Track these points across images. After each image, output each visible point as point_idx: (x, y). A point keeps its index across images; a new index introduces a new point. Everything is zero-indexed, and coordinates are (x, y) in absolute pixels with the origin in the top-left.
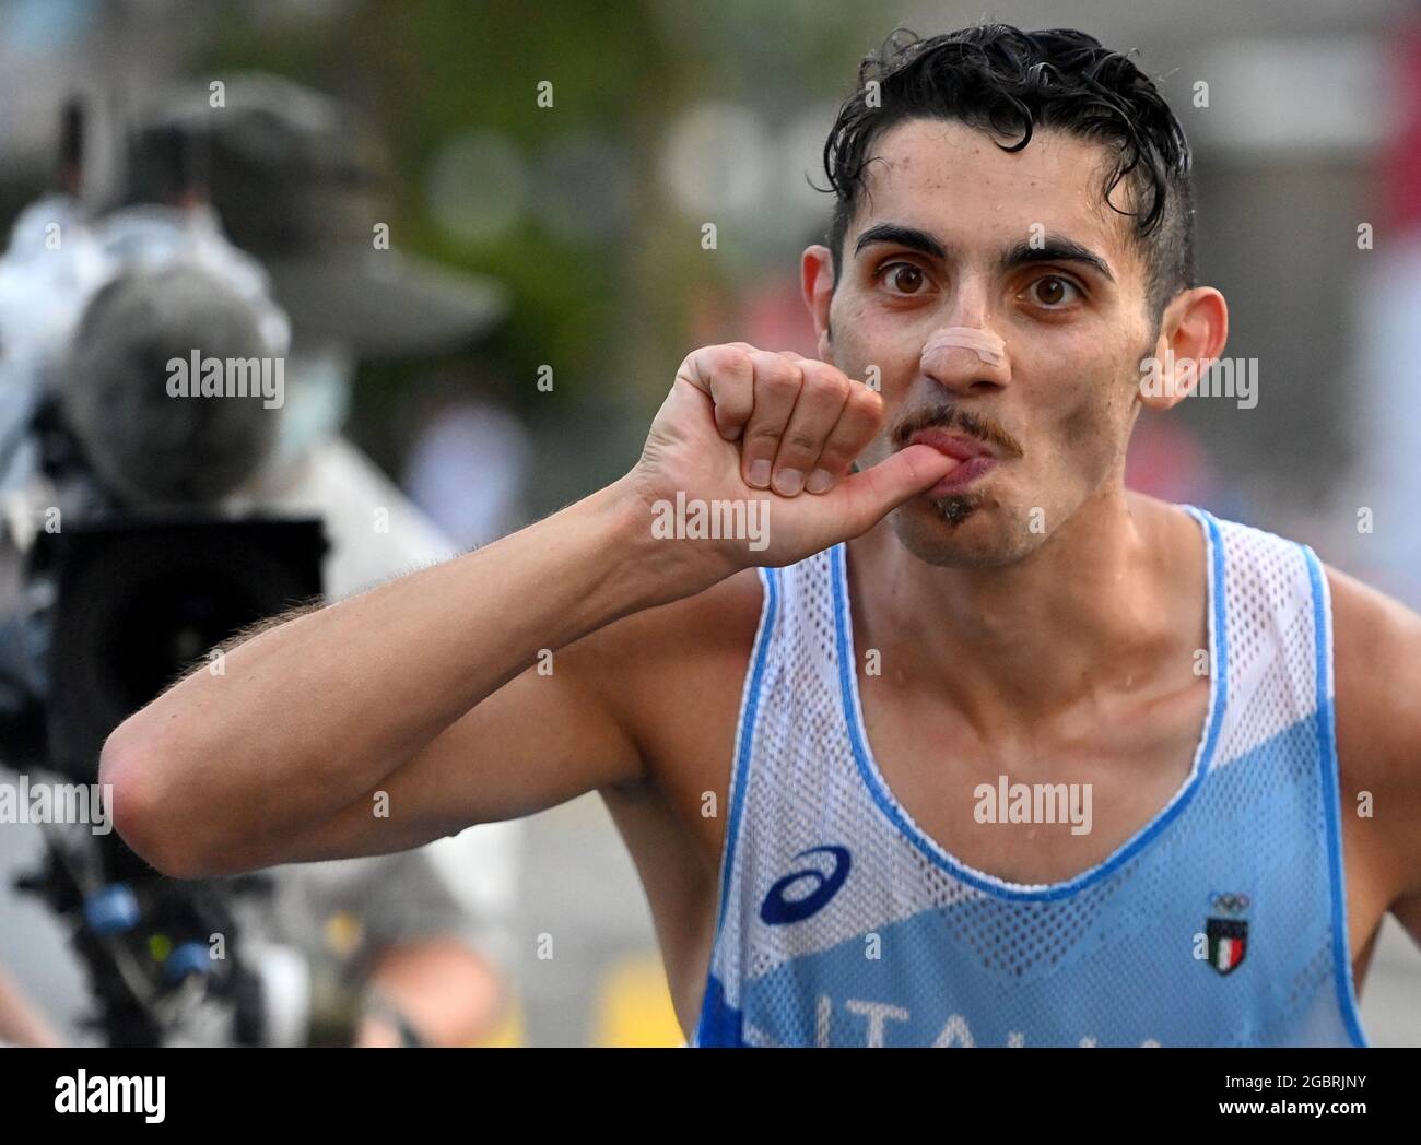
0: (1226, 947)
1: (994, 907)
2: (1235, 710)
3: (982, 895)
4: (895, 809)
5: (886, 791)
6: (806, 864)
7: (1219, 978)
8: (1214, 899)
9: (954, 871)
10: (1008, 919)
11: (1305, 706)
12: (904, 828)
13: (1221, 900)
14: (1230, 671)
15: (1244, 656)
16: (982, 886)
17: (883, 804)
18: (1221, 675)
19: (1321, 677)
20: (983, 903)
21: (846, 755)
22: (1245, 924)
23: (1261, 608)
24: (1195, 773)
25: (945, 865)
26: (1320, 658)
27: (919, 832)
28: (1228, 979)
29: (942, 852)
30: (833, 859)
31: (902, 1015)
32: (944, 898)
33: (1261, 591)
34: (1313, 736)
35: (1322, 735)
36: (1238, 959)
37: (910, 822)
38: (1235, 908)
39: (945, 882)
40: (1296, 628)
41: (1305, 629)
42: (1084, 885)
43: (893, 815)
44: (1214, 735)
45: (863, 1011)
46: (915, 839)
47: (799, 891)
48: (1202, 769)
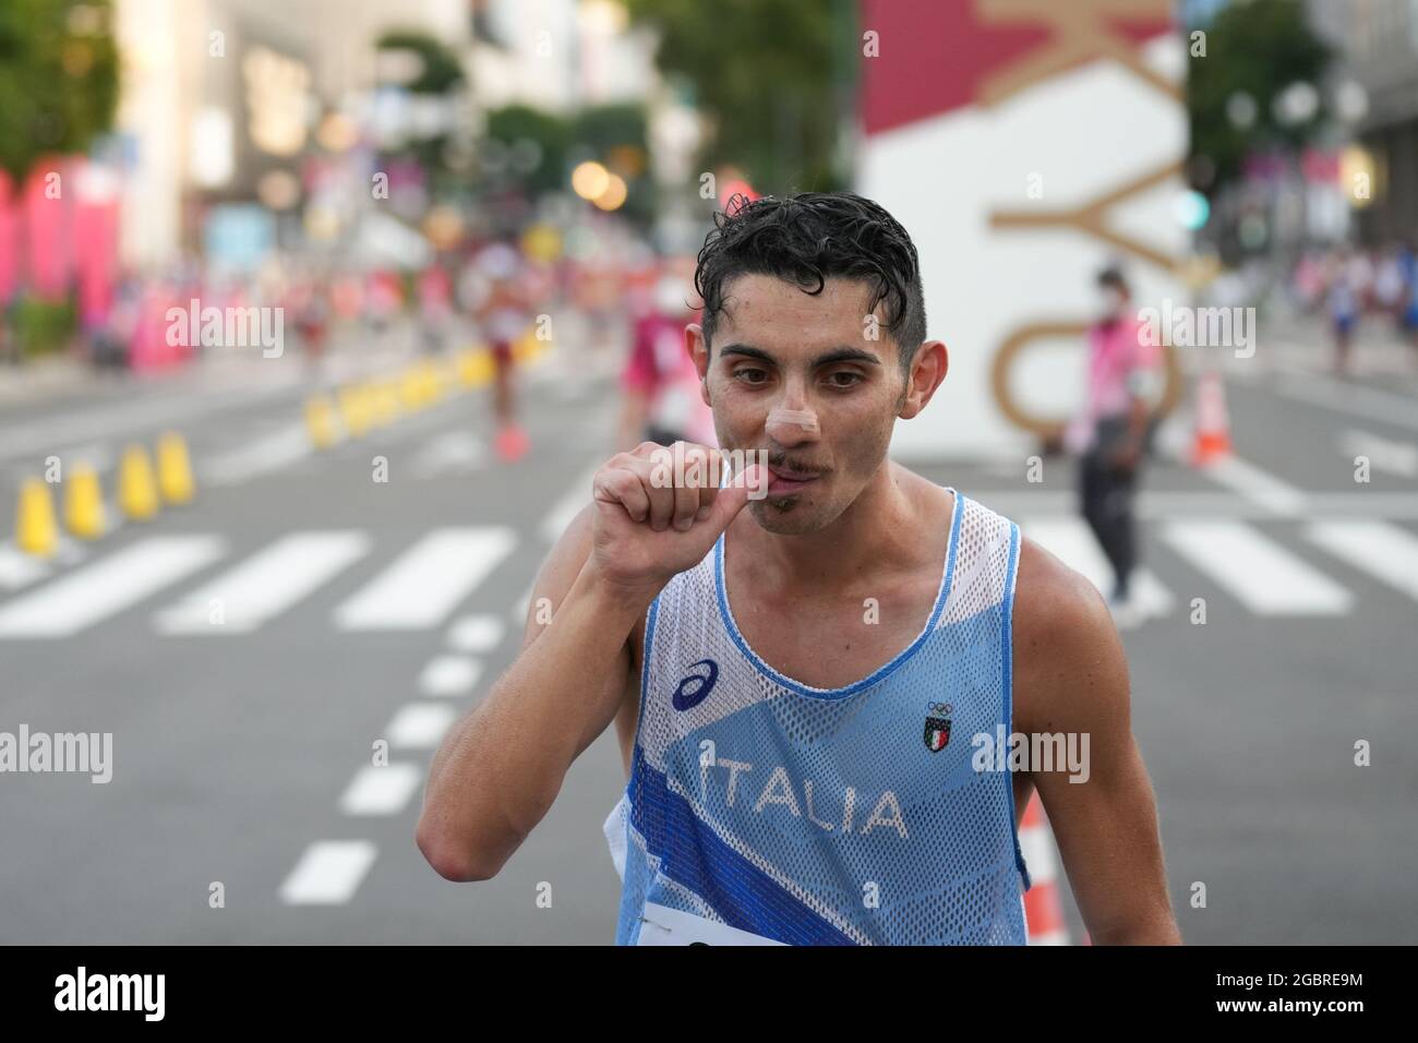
0: (937, 735)
1: (798, 700)
2: (955, 596)
3: (791, 692)
4: (740, 639)
5: (736, 629)
6: (695, 672)
7: (932, 754)
8: (932, 706)
9: (774, 678)
10: (806, 707)
11: (997, 597)
12: (744, 650)
13: (936, 707)
14: (955, 573)
15: (965, 566)
16: (791, 686)
17: (733, 636)
18: (949, 574)
19: (1009, 582)
20: (791, 697)
21: (715, 605)
22: (950, 722)
23: (981, 539)
24: (925, 630)
25: (769, 674)
26: (1010, 573)
27: (753, 653)
28: (937, 755)
29: (766, 665)
30: (708, 667)
31: (748, 767)
32: (766, 695)
33: (982, 529)
34: (999, 614)
35: (1005, 615)
36: (944, 743)
37: (749, 648)
38: (944, 713)
39: (768, 684)
40: (998, 555)
41: (1003, 556)
42: (852, 692)
43: (739, 643)
44: (939, 609)
45: (727, 766)
46: (751, 658)
47: (693, 688)
48: (930, 628)
